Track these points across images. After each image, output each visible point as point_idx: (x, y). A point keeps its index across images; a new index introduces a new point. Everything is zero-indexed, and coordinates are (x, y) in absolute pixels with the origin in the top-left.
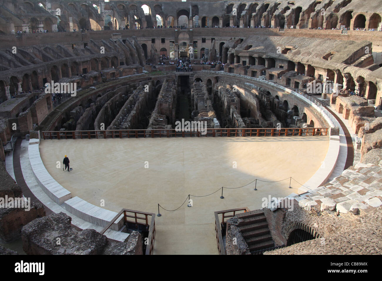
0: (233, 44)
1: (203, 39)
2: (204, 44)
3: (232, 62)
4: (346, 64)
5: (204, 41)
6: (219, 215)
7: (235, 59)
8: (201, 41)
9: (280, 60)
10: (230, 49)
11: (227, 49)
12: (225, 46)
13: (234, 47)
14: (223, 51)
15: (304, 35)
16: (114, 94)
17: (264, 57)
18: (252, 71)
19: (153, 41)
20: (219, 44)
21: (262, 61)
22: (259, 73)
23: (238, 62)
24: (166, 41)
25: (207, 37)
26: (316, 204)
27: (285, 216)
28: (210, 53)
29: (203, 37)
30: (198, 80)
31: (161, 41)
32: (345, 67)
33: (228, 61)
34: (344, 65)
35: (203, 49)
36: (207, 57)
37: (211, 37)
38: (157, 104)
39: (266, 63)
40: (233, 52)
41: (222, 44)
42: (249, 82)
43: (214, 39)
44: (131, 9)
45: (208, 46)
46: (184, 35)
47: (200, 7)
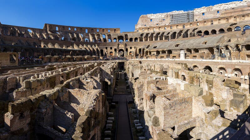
3: (147, 55)
7: (149, 53)
8: (130, 48)
9: (174, 50)
10: (145, 49)
13: (147, 48)
14: (141, 51)
17: (165, 50)
19: (106, 48)
20: (139, 49)
21: (164, 52)
22: (165, 57)
24: (112, 48)
25: (132, 47)
28: (134, 53)
31: (110, 48)
33: (145, 54)
35: (131, 52)
37: (134, 46)
39: (167, 52)
44: (97, 35)
45: (133, 50)
46: (121, 45)
47: (128, 35)
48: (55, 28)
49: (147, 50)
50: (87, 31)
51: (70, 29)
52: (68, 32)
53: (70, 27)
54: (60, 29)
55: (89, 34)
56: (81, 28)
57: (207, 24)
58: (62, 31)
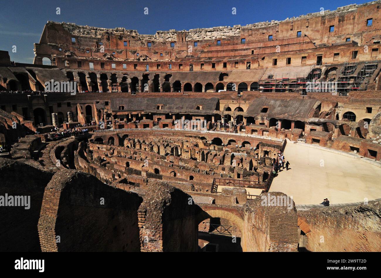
2: (60, 108)
9: (158, 114)
18: (144, 124)
20: (85, 107)
22: (151, 125)
25: (62, 102)
32: (222, 112)
34: (219, 111)
35: (60, 113)
37: (66, 102)
41: (88, 107)
57: (184, 68)
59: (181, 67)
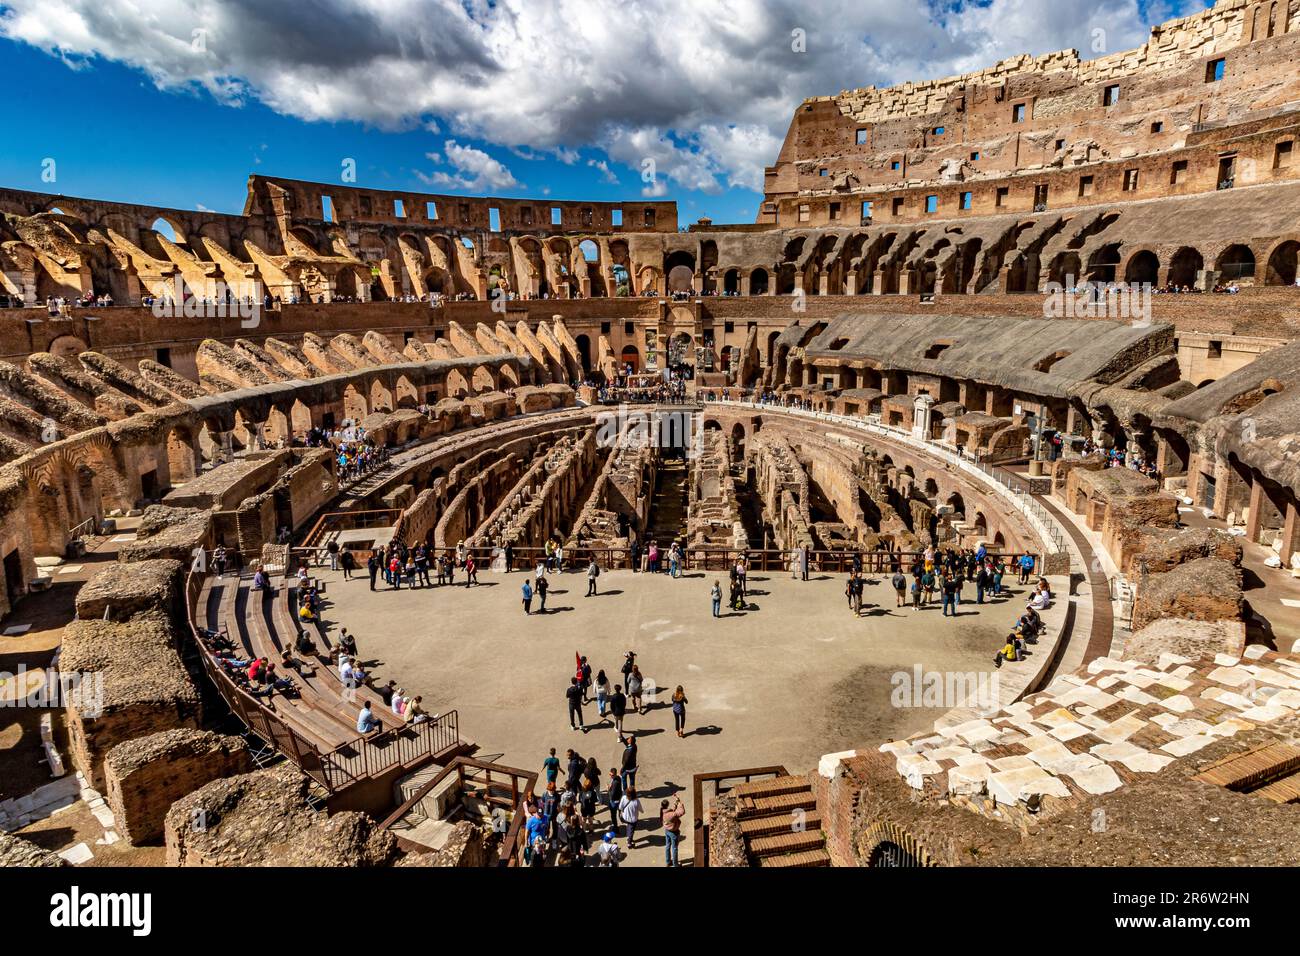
0: (801, 335)
1: (727, 323)
2: (729, 336)
3: (798, 382)
4: (1098, 381)
5: (729, 328)
6: (705, 784)
7: (806, 373)
8: (723, 328)
9: (918, 374)
10: (793, 349)
11: (785, 349)
12: (780, 341)
13: (802, 343)
14: (776, 352)
15: (986, 310)
16: (497, 456)
17: (879, 366)
18: (847, 404)
19: (606, 329)
20: (767, 335)
21: (873, 378)
22: (864, 407)
23: (813, 379)
24: (636, 330)
25: (737, 320)
26: (939, 769)
27: (857, 799)
28: (742, 357)
29: (729, 319)
30: (711, 424)
31: (624, 328)
32: (1094, 390)
33: (788, 379)
34: (1093, 385)
35: (727, 349)
36: (736, 368)
37: (746, 320)
38: (597, 485)
39: (885, 382)
40: (799, 355)
41: (774, 335)
42: (839, 431)
43: (755, 324)
44: (554, 249)
45: (739, 340)
46: (681, 313)
47: (721, 246)
48: (315, 204)
49: (801, 353)
50: (495, 224)
51: (400, 211)
52: (395, 232)
53: (405, 197)
54: (348, 210)
55: (513, 241)
56: (461, 205)
57: (1194, 178)
58: (357, 227)
59: (1181, 177)
